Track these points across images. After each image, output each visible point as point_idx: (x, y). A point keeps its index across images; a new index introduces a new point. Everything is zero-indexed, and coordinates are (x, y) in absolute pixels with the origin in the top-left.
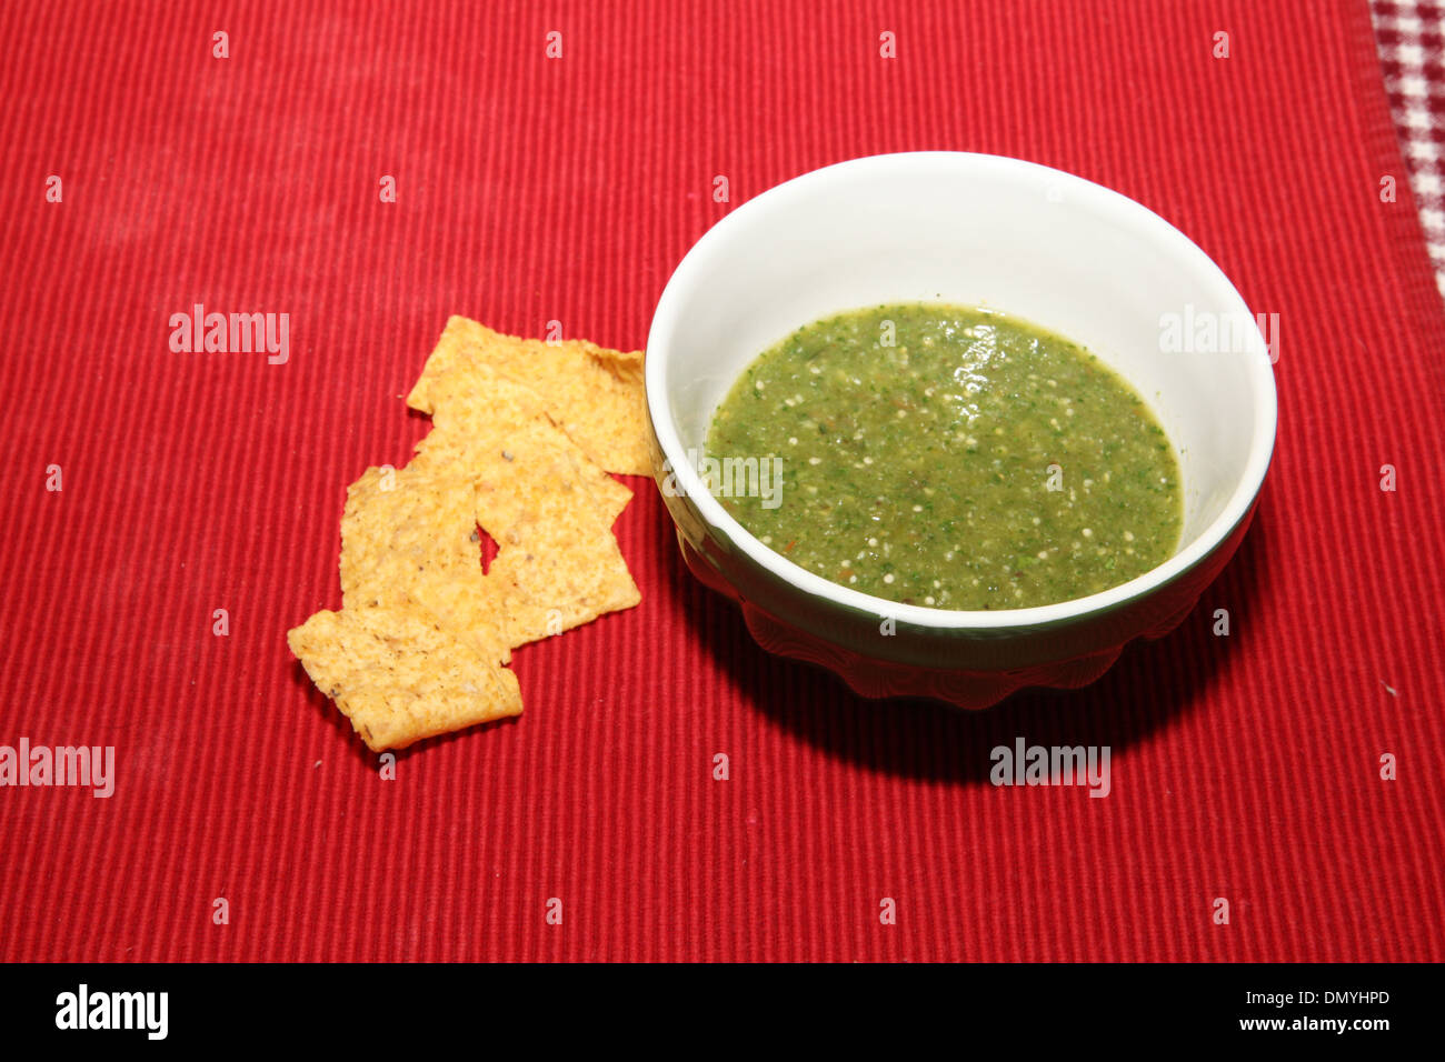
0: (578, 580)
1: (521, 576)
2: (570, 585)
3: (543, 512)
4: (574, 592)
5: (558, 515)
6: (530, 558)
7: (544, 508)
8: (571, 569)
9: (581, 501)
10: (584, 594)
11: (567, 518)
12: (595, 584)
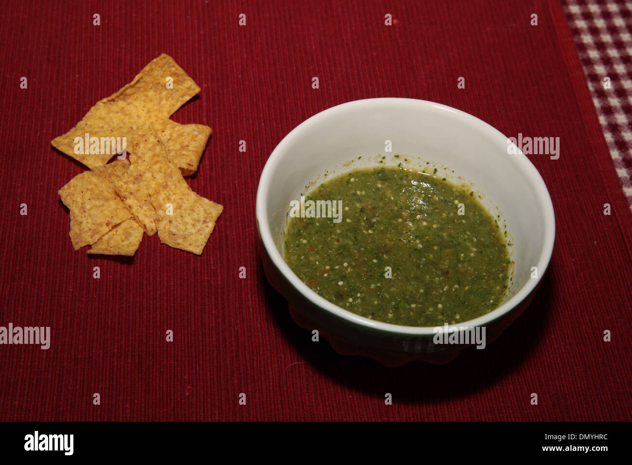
0: (196, 216)
1: (174, 230)
2: (194, 220)
3: (162, 202)
4: (198, 221)
5: (169, 199)
6: (170, 222)
7: (161, 199)
8: (189, 215)
9: (173, 187)
10: (202, 219)
11: (172, 198)
12: (202, 212)
